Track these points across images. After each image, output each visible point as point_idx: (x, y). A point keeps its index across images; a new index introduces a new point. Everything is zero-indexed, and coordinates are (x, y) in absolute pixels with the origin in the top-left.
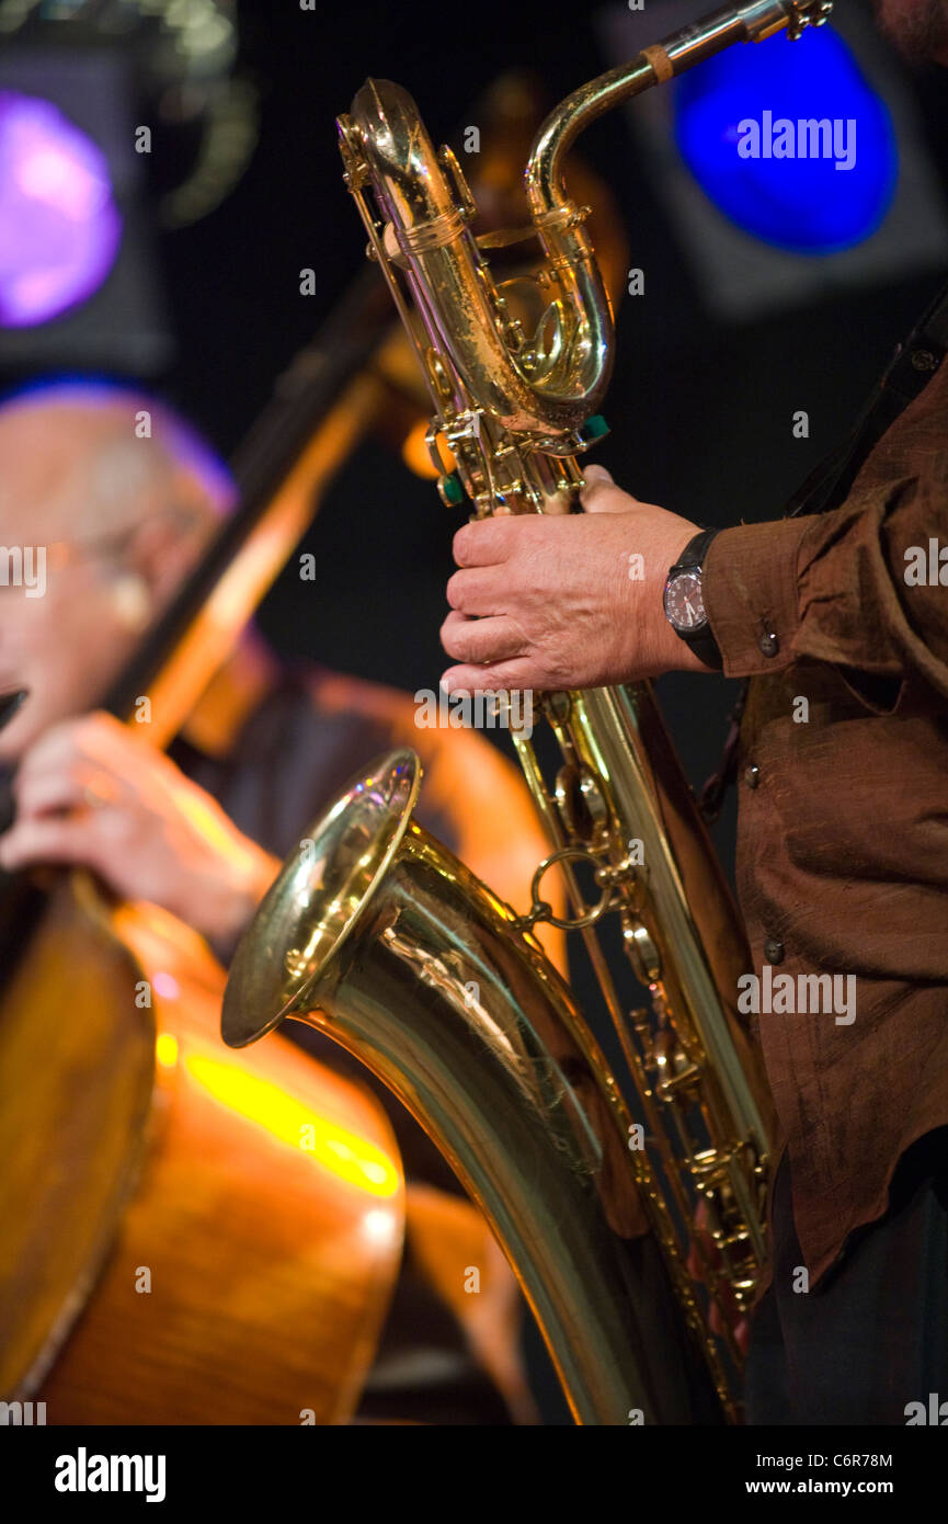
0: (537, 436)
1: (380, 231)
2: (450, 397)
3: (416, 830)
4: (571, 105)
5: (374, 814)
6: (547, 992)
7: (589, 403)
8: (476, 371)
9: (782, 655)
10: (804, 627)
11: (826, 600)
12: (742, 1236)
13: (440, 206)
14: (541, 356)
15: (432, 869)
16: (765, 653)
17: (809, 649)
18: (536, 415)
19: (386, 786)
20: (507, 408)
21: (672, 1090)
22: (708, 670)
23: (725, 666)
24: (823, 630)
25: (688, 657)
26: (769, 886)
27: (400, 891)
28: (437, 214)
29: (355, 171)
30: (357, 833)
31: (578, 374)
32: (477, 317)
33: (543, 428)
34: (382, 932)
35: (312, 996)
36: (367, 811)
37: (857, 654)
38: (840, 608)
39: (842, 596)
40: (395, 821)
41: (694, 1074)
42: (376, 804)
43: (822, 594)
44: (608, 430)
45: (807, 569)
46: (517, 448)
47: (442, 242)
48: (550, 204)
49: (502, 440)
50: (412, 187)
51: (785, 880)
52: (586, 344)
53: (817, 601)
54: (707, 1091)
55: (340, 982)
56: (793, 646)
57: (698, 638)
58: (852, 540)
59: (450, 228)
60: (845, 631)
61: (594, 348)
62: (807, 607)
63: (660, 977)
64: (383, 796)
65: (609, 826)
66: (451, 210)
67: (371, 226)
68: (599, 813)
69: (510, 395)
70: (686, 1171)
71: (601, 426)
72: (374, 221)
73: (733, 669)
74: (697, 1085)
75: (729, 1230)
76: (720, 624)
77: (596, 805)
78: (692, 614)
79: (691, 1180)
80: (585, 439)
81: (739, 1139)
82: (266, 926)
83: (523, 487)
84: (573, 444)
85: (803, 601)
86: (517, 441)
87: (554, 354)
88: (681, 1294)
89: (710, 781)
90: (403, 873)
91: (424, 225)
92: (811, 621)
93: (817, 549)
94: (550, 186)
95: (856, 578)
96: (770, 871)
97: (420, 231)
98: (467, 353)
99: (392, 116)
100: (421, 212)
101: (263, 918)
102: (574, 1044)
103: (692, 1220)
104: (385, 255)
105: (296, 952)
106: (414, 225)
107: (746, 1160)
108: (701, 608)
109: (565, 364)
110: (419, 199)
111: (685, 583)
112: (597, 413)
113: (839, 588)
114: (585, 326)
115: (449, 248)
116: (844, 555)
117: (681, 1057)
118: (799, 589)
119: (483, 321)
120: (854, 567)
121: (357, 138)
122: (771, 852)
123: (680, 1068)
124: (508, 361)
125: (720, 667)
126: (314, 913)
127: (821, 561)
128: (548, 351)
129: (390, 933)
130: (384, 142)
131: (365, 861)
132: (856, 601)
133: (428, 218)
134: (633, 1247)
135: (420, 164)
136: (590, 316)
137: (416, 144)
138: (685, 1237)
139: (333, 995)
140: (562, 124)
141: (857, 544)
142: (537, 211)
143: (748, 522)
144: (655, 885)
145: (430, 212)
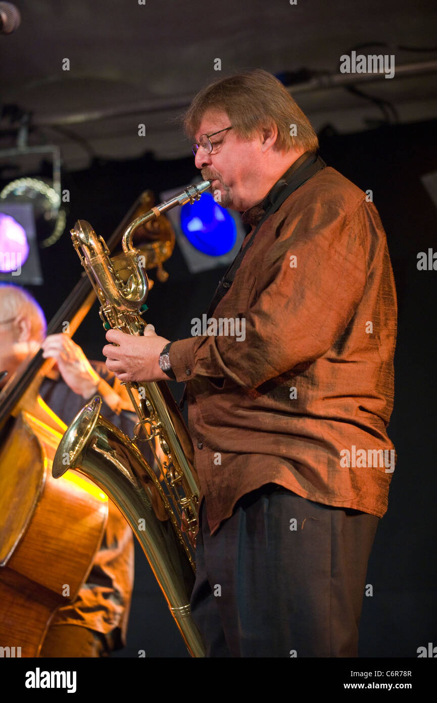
0: (128, 312)
1: (84, 259)
2: (105, 301)
3: (101, 417)
4: (133, 224)
5: (90, 413)
6: (139, 458)
7: (142, 302)
8: (111, 296)
9: (192, 374)
10: (197, 367)
11: (202, 359)
12: (194, 520)
13: (98, 253)
14: (129, 290)
15: (106, 428)
16: (188, 375)
17: (199, 373)
18: (127, 306)
19: (92, 406)
20: (119, 305)
21: (174, 483)
22: (172, 380)
23: (177, 378)
24: (202, 367)
25: (165, 376)
26: (199, 429)
27: (97, 434)
28: (97, 254)
29: (76, 243)
30: (85, 419)
31: (138, 294)
32: (110, 281)
33: (129, 310)
34: (93, 445)
35: (75, 464)
36: (88, 413)
37: (212, 373)
38: (206, 362)
39: (206, 358)
40: (95, 416)
41: (180, 478)
42: (90, 411)
43: (201, 358)
44: (148, 308)
45: (196, 351)
46: (123, 314)
47: (99, 262)
48: (129, 250)
49: (119, 312)
50: (90, 248)
51: (202, 427)
52: (141, 287)
53: (199, 360)
54: (183, 482)
55: (83, 460)
56: (194, 372)
57: (169, 372)
58: (208, 344)
59: (101, 258)
60: (208, 367)
61: (143, 287)
62: (197, 361)
63: (170, 453)
64: (91, 408)
65: (154, 413)
66: (101, 253)
67: (81, 258)
68: (151, 410)
69: (120, 301)
70: (179, 504)
71: (146, 308)
72: (82, 256)
73: (179, 380)
74: (181, 481)
75: (191, 519)
76: (175, 368)
77: (150, 408)
78: (167, 365)
79: (180, 506)
80: (141, 311)
81: (192, 494)
82: (64, 444)
83: (125, 324)
84: (138, 313)
85: (196, 360)
86: (123, 313)
87: (132, 289)
88: (179, 536)
89: (181, 401)
90: (97, 430)
91: (94, 258)
92: (199, 365)
93: (198, 346)
94: (129, 245)
95: (209, 353)
96: (198, 425)
97: (93, 260)
98: (107, 290)
99: (84, 230)
100: (93, 254)
101: (63, 442)
102: (147, 472)
103: (181, 516)
104: (85, 265)
105: (72, 452)
106: (91, 258)
107: (194, 500)
108: (169, 364)
109: (135, 292)
110: (92, 251)
111: (164, 357)
112: (144, 304)
113: (206, 356)
114: (140, 280)
115: (102, 264)
116: (206, 348)
117: (176, 473)
118: (195, 357)
119: (111, 282)
120: (209, 350)
121: (75, 236)
122: (198, 420)
123: (176, 477)
124: (119, 292)
125: (176, 379)
126: (76, 442)
127: (200, 349)
128: (130, 289)
129: (95, 446)
130: (82, 236)
131: (89, 426)
132: (210, 359)
133: (95, 256)
134: (165, 523)
135: (92, 242)
136: (142, 278)
137: (91, 237)
138: (179, 521)
139: (81, 463)
140: (131, 229)
141: (210, 344)
142: (125, 252)
143: (180, 340)
144: (167, 429)
145: (96, 254)
